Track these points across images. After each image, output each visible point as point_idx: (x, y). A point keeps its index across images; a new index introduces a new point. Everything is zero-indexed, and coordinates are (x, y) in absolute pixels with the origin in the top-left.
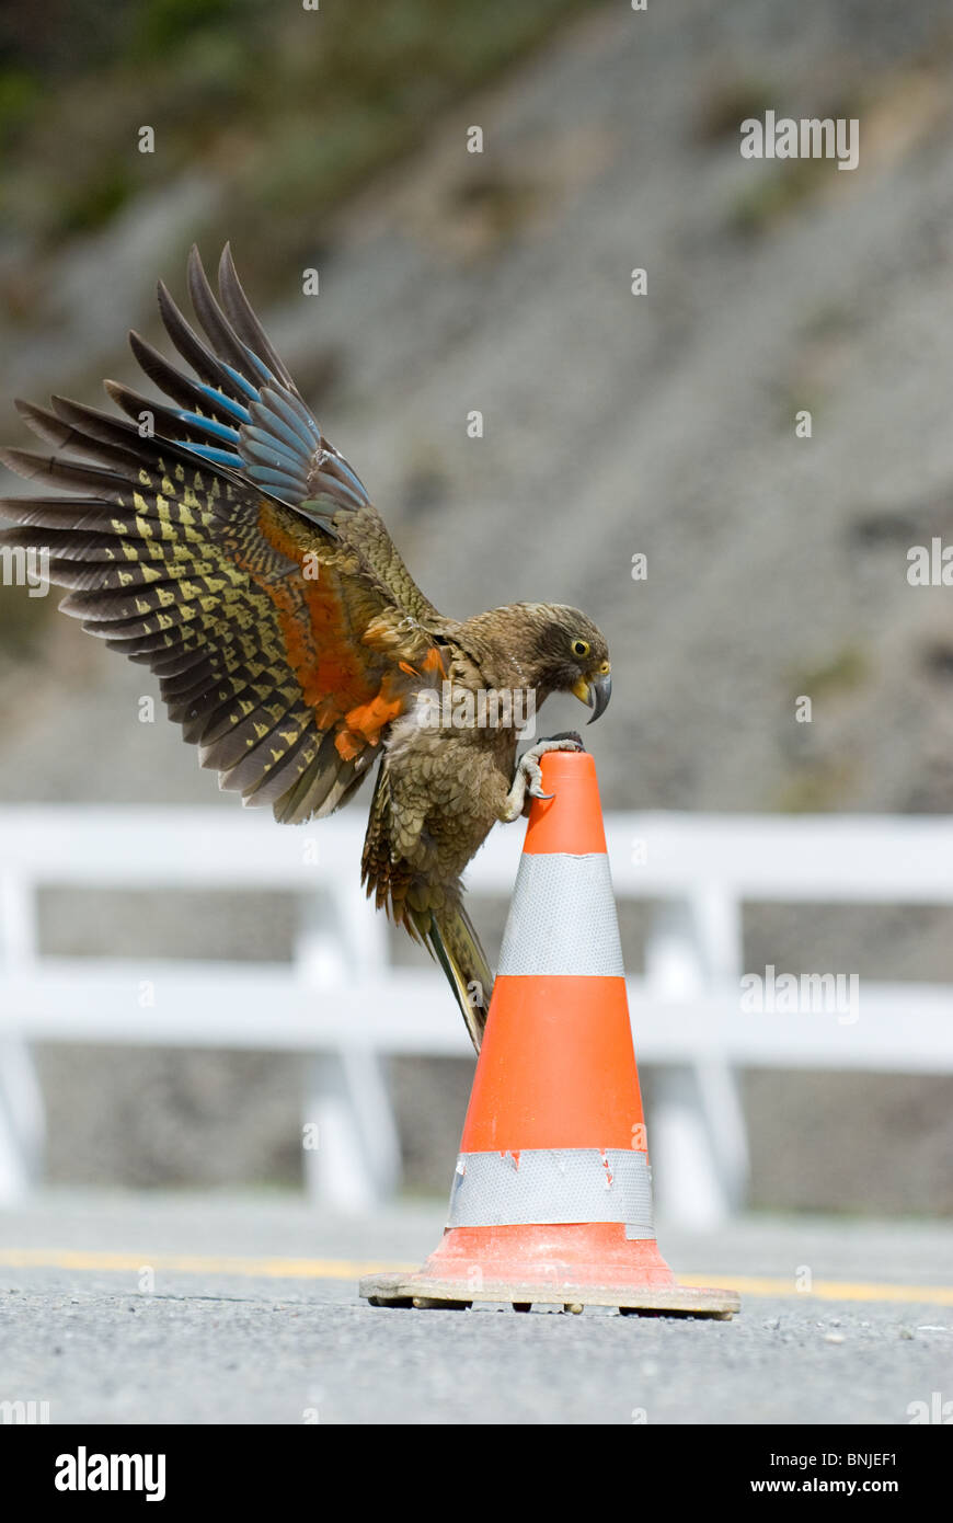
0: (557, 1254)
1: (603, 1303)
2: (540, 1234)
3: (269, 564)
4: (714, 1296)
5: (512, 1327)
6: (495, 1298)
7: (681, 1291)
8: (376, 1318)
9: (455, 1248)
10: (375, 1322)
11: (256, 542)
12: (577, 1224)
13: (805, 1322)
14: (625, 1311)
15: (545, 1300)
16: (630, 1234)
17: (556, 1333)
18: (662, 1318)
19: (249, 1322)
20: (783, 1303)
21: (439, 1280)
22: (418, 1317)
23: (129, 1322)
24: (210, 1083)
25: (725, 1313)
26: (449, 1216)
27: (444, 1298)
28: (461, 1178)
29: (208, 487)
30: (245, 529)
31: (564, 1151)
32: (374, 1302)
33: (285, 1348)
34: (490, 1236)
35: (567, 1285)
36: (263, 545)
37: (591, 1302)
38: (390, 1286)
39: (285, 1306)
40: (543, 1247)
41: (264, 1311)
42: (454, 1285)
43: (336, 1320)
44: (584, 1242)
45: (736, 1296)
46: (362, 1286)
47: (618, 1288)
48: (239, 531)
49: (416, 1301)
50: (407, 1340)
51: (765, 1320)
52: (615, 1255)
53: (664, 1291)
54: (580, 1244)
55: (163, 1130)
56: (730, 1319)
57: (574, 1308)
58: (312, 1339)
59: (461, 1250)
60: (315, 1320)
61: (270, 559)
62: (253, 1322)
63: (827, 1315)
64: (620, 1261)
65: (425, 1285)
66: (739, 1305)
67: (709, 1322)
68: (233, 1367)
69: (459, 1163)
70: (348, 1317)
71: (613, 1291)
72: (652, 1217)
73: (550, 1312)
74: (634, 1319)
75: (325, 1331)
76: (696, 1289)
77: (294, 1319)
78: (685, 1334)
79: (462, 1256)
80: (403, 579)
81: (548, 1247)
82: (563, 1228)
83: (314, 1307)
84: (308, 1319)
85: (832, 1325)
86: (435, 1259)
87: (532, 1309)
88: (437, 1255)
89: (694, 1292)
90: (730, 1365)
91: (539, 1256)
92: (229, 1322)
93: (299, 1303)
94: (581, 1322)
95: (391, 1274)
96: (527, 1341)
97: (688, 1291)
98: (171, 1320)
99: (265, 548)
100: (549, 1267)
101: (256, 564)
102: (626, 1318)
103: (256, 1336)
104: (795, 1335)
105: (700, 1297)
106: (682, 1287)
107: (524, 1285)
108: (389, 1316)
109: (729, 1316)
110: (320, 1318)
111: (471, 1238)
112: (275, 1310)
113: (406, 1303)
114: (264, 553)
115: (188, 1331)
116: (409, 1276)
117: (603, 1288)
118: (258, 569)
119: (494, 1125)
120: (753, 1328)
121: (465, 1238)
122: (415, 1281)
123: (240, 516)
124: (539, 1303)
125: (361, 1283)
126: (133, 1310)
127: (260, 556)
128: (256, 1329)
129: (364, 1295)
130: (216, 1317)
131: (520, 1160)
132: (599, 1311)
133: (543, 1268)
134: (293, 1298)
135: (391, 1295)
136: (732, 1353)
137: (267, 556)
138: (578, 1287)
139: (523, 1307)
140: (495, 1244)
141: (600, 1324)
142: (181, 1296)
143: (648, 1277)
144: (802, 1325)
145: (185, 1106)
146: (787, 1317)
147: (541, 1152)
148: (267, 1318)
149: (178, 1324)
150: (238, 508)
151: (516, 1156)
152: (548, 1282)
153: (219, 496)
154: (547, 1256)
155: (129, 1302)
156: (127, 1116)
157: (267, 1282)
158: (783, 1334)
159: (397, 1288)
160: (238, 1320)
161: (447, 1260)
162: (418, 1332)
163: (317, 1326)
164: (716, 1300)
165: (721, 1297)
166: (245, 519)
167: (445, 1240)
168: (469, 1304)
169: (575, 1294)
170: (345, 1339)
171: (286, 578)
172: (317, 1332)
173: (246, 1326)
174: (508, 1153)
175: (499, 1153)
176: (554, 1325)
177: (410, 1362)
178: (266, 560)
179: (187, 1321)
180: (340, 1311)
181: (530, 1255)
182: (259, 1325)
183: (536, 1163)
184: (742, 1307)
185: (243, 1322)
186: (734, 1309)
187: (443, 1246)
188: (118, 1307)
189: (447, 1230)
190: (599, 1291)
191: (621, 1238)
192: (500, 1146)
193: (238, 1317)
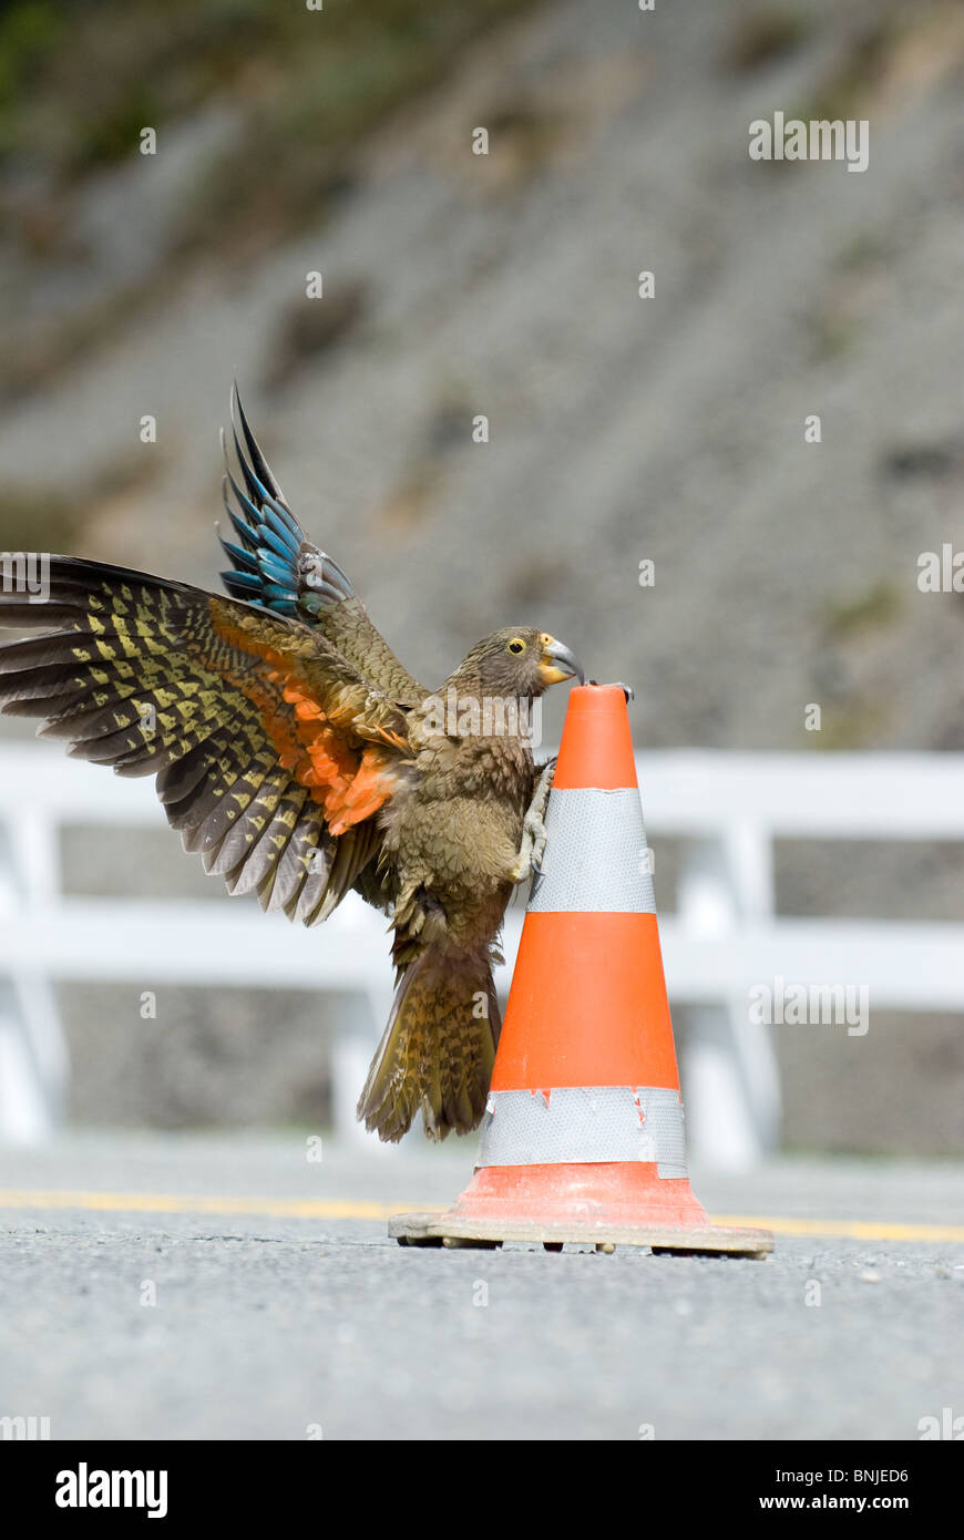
0: (589, 1194)
1: (635, 1243)
2: (572, 1173)
3: (235, 660)
4: (748, 1236)
5: (544, 1266)
6: (526, 1237)
7: (714, 1230)
8: (406, 1258)
9: (485, 1187)
10: (404, 1262)
11: (217, 641)
12: (609, 1163)
13: (839, 1262)
14: (657, 1251)
15: (577, 1240)
16: (662, 1174)
17: (588, 1273)
18: (696, 1258)
19: (276, 1263)
20: (817, 1242)
21: (469, 1220)
22: (448, 1257)
23: (155, 1262)
24: (235, 1023)
25: (759, 1252)
26: (479, 1155)
27: (474, 1237)
28: (492, 1116)
29: (158, 600)
30: (202, 632)
31: (595, 1089)
32: (403, 1242)
33: (314, 1288)
34: (521, 1175)
35: (599, 1224)
36: (224, 644)
37: (623, 1241)
38: (420, 1226)
39: (315, 1246)
40: (576, 1186)
41: (292, 1251)
42: (484, 1225)
43: (365, 1260)
44: (616, 1182)
45: (770, 1235)
46: (391, 1226)
47: (650, 1227)
48: (197, 634)
49: (446, 1241)
50: (437, 1279)
51: (799, 1260)
52: (647, 1194)
53: (696, 1230)
54: (612, 1184)
55: (189, 1072)
56: (764, 1259)
57: (605, 1248)
58: (341, 1279)
59: (491, 1190)
60: (344, 1260)
61: (235, 655)
62: (282, 1262)
63: (863, 1255)
64: (653, 1200)
65: (454, 1225)
66: (773, 1244)
67: (743, 1261)
68: (261, 1307)
69: (489, 1102)
70: (377, 1258)
71: (645, 1230)
72: (685, 1155)
73: (582, 1252)
74: (667, 1259)
75: (354, 1272)
76: (728, 1228)
77: (324, 1259)
78: (719, 1273)
79: (491, 1195)
80: (384, 664)
81: (579, 1186)
82: (595, 1168)
83: (343, 1247)
84: (337, 1259)
85: (867, 1264)
86: (465, 1198)
87: (564, 1249)
88: (467, 1194)
89: (728, 1231)
90: (764, 1304)
91: (570, 1196)
92: (257, 1262)
93: (326, 1242)
94: (613, 1262)
95: (422, 1214)
96: (560, 1281)
97: (721, 1230)
98: (198, 1260)
99: (228, 646)
100: (580, 1207)
101: (223, 662)
102: (658, 1258)
103: (283, 1277)
104: (831, 1275)
105: (733, 1237)
106: (716, 1227)
107: (556, 1224)
108: (419, 1255)
109: (763, 1255)
110: (349, 1257)
111: (503, 1177)
112: (304, 1250)
113: (436, 1242)
114: (228, 651)
115: (216, 1271)
116: (439, 1215)
117: (636, 1227)
118: (226, 667)
119: (524, 1064)
120: (789, 1269)
121: (495, 1177)
122: (444, 1220)
123: (194, 620)
124: (571, 1243)
125: (389, 1224)
126: (159, 1250)
127: (225, 654)
128: (285, 1269)
129: (393, 1234)
130: (245, 1258)
131: (551, 1098)
132: (631, 1251)
133: (575, 1208)
134: (322, 1238)
135: (420, 1235)
136: (767, 1292)
137: (231, 653)
138: (610, 1225)
139: (554, 1247)
140: (526, 1183)
141: (632, 1264)
142: (209, 1237)
143: (681, 1217)
144: (836, 1264)
145: (211, 1047)
146: (821, 1256)
147: (573, 1090)
148: (295, 1257)
149: (204, 1265)
150: (190, 613)
151: (547, 1094)
152: (580, 1221)
153: (170, 606)
154: (579, 1196)
155: (154, 1242)
156: (151, 1056)
157: (296, 1222)
158: (818, 1273)
159: (426, 1228)
160: (266, 1260)
161: (477, 1199)
162: (448, 1272)
163: (345, 1266)
164: (748, 1239)
165: (755, 1236)
166: (200, 622)
167: (475, 1180)
168: (500, 1244)
169: (607, 1234)
170: (374, 1279)
171: (253, 671)
172: (347, 1272)
173: (273, 1266)
174: (539, 1091)
175: (530, 1091)
176: (586, 1265)
177: (440, 1302)
178: (231, 658)
179: (214, 1260)
180: (370, 1249)
181: (561, 1195)
182: (287, 1265)
183: (566, 1101)
184: (776, 1247)
185: (271, 1262)
186: (768, 1247)
187: (473, 1186)
188: (144, 1247)
189: (477, 1169)
190: (632, 1230)
191: (653, 1177)
192: (530, 1084)
193: (266, 1257)
